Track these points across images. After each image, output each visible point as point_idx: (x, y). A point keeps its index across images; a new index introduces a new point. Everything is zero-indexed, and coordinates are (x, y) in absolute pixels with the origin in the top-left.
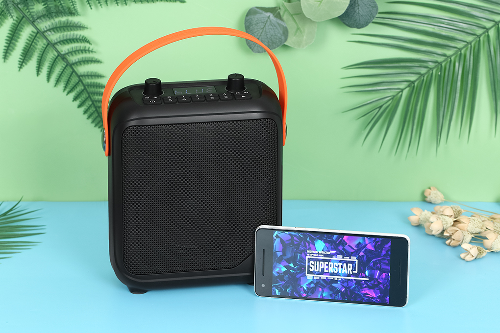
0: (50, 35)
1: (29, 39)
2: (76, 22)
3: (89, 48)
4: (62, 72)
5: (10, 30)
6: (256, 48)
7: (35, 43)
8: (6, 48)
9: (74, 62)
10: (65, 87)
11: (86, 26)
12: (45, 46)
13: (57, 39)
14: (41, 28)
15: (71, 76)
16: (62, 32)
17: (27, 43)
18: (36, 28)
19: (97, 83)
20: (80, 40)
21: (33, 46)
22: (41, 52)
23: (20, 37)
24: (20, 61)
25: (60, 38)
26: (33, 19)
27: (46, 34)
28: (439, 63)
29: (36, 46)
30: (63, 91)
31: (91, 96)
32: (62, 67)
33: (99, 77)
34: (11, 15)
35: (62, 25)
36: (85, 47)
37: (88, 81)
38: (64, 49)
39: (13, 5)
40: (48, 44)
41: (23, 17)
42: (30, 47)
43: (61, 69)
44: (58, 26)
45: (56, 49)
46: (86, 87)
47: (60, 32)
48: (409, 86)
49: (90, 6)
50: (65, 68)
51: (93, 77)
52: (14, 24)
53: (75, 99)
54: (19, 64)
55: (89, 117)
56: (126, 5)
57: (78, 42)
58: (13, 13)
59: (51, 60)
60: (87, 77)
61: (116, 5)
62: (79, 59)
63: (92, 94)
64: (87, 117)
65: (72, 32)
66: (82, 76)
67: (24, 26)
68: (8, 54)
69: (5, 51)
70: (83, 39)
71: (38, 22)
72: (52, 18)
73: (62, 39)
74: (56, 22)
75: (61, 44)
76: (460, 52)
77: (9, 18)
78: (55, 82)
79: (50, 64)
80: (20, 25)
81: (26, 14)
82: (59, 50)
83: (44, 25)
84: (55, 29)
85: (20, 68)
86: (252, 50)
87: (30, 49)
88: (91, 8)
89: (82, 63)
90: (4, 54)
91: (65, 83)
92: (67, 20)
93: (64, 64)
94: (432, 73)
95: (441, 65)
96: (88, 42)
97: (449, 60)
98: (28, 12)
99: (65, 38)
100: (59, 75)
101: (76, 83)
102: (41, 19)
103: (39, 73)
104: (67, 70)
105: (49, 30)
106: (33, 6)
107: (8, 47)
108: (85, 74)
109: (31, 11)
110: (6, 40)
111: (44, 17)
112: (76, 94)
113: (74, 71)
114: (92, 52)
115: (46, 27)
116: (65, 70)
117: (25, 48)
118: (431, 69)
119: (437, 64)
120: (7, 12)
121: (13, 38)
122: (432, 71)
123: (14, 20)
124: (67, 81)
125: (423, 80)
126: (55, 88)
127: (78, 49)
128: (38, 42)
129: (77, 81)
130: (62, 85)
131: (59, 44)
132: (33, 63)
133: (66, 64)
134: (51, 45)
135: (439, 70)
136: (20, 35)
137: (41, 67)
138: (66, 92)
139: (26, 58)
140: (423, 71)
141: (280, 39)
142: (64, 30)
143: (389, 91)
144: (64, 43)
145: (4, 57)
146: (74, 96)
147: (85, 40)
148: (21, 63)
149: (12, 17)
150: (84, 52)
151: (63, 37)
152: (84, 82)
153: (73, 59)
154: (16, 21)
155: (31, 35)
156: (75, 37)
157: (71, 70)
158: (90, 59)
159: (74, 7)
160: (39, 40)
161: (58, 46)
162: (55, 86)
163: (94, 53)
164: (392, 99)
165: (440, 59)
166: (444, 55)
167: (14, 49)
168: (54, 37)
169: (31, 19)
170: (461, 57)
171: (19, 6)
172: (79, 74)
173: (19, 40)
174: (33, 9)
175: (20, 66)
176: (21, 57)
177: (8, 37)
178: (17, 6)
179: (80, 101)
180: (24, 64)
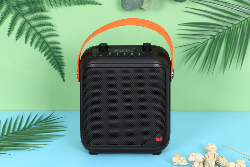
0: (32, 22)
1: (21, 24)
2: (46, 15)
3: (52, 29)
4: (38, 42)
5: (11, 20)
6: (126, 8)
7: (24, 26)
8: (9, 29)
9: (44, 36)
10: (40, 49)
11: (51, 17)
12: (29, 28)
13: (35, 24)
14: (27, 19)
15: (43, 43)
16: (38, 21)
17: (20, 27)
18: (25, 19)
19: (56, 47)
20: (48, 24)
21: (23, 28)
22: (27, 31)
23: (17, 23)
24: (16, 36)
25: (37, 23)
26: (23, 14)
27: (30, 22)
28: (229, 28)
29: (25, 28)
30: (39, 51)
31: (53, 53)
32: (38, 39)
33: (58, 44)
34: (11, 12)
35: (38, 17)
36: (50, 28)
37: (52, 46)
38: (39, 29)
39: (13, 7)
40: (31, 27)
41: (18, 13)
42: (22, 29)
43: (38, 40)
44: (36, 17)
45: (35, 29)
46: (51, 49)
47: (37, 20)
48: (212, 38)
49: (52, 7)
50: (40, 39)
51: (55, 44)
52: (14, 17)
53: (45, 55)
54: (16, 38)
55: (52, 65)
56: (71, 6)
57: (46, 26)
58: (13, 11)
59: (32, 35)
60: (51, 44)
61: (66, 6)
62: (47, 34)
63: (54, 52)
64: (51, 65)
65: (44, 21)
66: (49, 43)
67: (18, 18)
68: (10, 33)
69: (9, 31)
70: (49, 24)
71: (26, 16)
72: (33, 13)
73: (38, 24)
74: (35, 16)
75: (38, 27)
76: (241, 23)
77: (11, 13)
78: (35, 47)
79: (32, 37)
80: (16, 17)
81: (19, 12)
82: (37, 30)
83: (29, 17)
84: (35, 19)
85: (17, 39)
86: (124, 9)
87: (22, 30)
88: (53, 8)
89: (49, 36)
90: (8, 32)
91: (40, 47)
92: (41, 14)
93: (39, 37)
94: (225, 33)
95: (230, 29)
96: (52, 25)
97: (235, 26)
98: (20, 11)
99: (40, 24)
100: (36, 43)
101: (46, 47)
102: (27, 14)
103: (27, 42)
104: (41, 40)
105: (32, 20)
106: (23, 7)
107: (10, 29)
108: (50, 42)
109: (22, 10)
110: (9, 25)
111: (29, 13)
112: (45, 53)
113: (44, 41)
114: (54, 30)
115: (30, 18)
116: (40, 40)
117: (19, 29)
118: (225, 30)
119: (228, 28)
120: (10, 11)
121: (13, 24)
122: (225, 31)
123: (13, 15)
124: (41, 46)
125: (220, 35)
126: (35, 50)
127: (47, 29)
128: (26, 26)
129: (46, 46)
130: (38, 48)
131: (36, 27)
132: (23, 37)
133: (40, 37)
134: (32, 27)
135: (229, 31)
136: (16, 22)
137: (27, 39)
138: (40, 52)
139: (20, 35)
140: (221, 31)
141: (139, 4)
142: (39, 20)
143: (201, 39)
144: (39, 26)
145: (8, 34)
146: (45, 54)
147: (50, 24)
148: (17, 37)
149: (12, 13)
150: (50, 30)
151: (39, 23)
152: (50, 46)
153: (44, 34)
154: (15, 15)
155: (22, 22)
156: (45, 23)
157: (43, 40)
158: (53, 34)
159: (44, 8)
160: (26, 25)
161: (36, 28)
162: (35, 49)
163: (55, 31)
164: (202, 43)
165: (230, 25)
166: (233, 24)
167: (13, 30)
168: (34, 23)
169: (22, 14)
170: (242, 26)
171: (16, 8)
172: (47, 42)
173: (16, 25)
174: (23, 9)
175: (16, 39)
176: (17, 34)
177: (10, 24)
178: (15, 8)
179: (48, 56)
180: (18, 38)
